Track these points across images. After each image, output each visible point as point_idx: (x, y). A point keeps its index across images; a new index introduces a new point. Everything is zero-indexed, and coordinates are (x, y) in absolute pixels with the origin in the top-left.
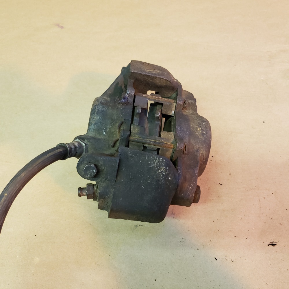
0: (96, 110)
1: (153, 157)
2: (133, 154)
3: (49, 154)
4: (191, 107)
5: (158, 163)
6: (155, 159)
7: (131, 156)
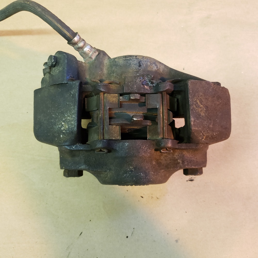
0: (129, 58)
1: (73, 114)
2: (73, 95)
3: (59, 25)
4: (170, 163)
5: (69, 120)
6: (72, 116)
7: (71, 93)
